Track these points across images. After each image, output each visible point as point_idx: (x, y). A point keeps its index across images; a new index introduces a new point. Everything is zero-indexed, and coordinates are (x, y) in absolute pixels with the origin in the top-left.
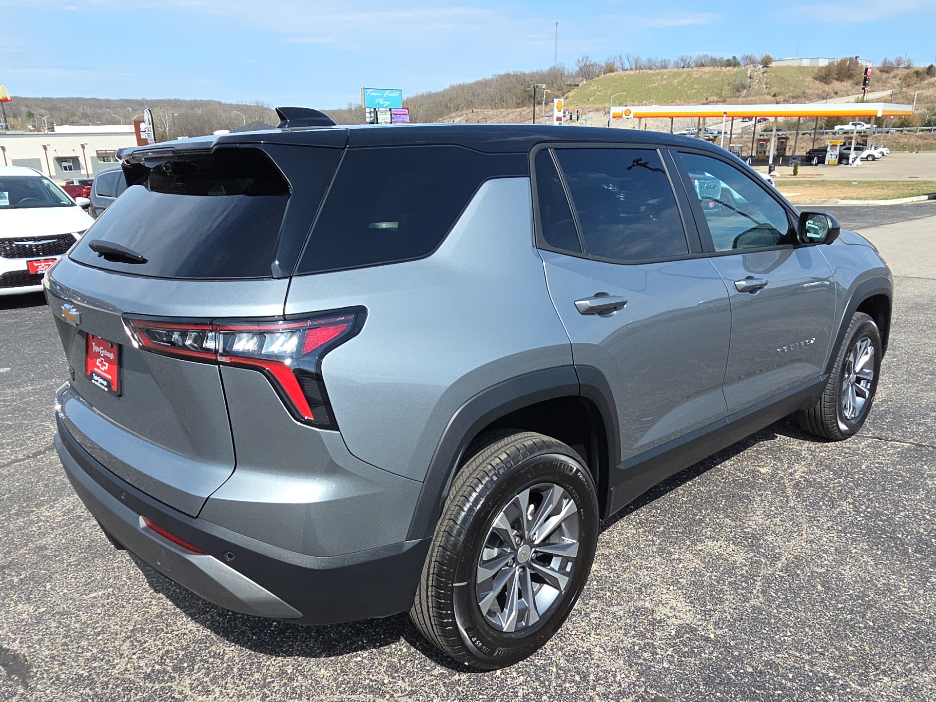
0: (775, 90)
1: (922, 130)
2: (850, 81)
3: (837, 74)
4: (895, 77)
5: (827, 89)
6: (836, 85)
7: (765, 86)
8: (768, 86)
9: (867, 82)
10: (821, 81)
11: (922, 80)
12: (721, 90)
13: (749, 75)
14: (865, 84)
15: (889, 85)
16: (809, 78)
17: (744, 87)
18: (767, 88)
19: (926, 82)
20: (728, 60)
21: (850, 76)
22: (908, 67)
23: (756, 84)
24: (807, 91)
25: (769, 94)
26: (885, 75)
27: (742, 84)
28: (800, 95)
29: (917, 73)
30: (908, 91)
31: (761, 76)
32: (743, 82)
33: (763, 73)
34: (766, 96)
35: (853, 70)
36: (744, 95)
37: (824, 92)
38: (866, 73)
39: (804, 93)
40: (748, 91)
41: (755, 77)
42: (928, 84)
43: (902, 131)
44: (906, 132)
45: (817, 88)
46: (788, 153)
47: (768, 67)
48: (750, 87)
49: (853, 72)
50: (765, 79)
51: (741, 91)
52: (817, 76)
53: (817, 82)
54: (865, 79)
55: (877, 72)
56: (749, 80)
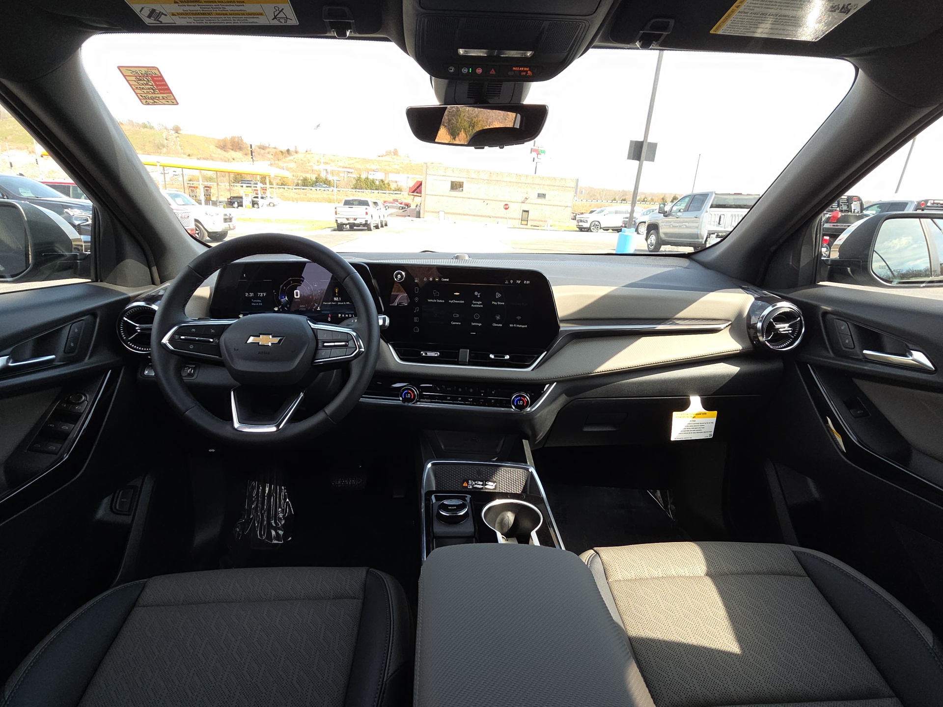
0: (189, 151)
1: (295, 189)
2: (241, 151)
3: (231, 146)
4: (269, 153)
5: (227, 156)
6: (233, 154)
7: (180, 148)
8: (183, 148)
9: (253, 154)
10: (221, 149)
11: (285, 157)
12: (144, 146)
13: (165, 138)
14: (252, 155)
15: (266, 158)
16: (212, 147)
17: (164, 146)
18: (182, 149)
19: (288, 159)
20: (144, 123)
21: (240, 149)
22: (275, 148)
23: (172, 145)
24: (213, 155)
25: (184, 154)
26: (262, 151)
27: (161, 144)
28: (208, 157)
29: (282, 152)
30: (279, 163)
31: (175, 139)
32: (162, 142)
33: (176, 137)
34: (182, 155)
35: (242, 145)
36: (164, 152)
37: (225, 157)
38: (251, 148)
39: (211, 156)
40: (167, 149)
41: (170, 140)
42: (289, 160)
43: (284, 188)
44: (287, 189)
45: (219, 154)
46: (214, 198)
47: (179, 133)
48: (168, 147)
49: (242, 146)
50: (179, 143)
51: (161, 149)
52: (217, 145)
53: (219, 150)
54: (252, 151)
55: (257, 148)
56: (166, 141)
